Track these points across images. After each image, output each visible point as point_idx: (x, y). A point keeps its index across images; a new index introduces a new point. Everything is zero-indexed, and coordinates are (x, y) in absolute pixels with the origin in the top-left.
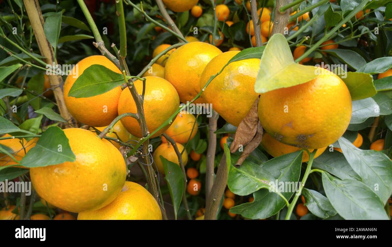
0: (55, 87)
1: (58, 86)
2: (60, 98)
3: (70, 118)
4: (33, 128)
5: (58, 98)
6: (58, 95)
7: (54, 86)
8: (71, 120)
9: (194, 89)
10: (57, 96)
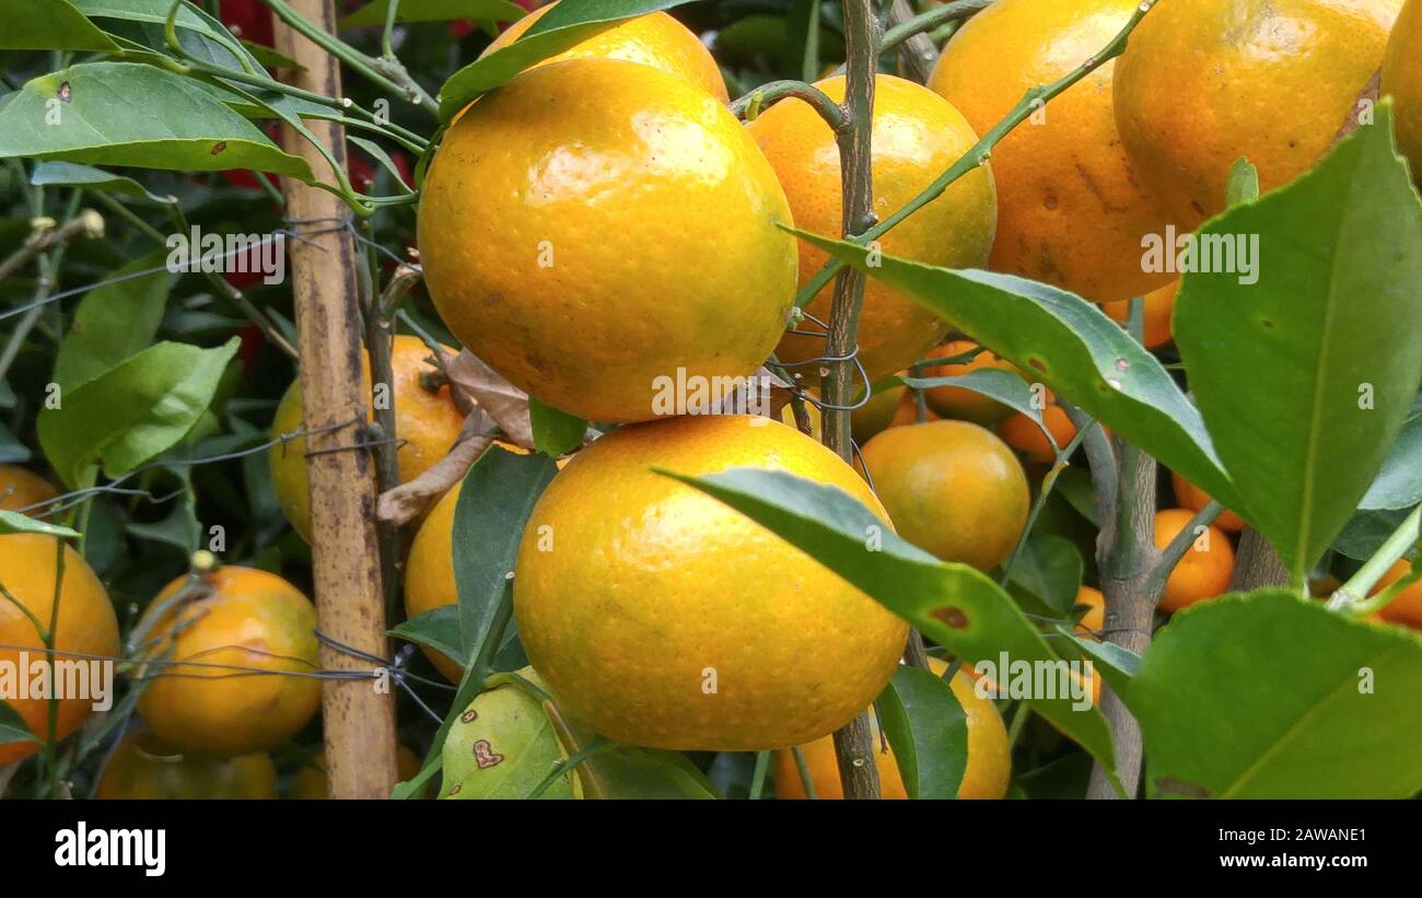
0: (313, 229)
1: (330, 225)
2: (323, 290)
3: (351, 416)
4: (182, 397)
5: (315, 294)
6: (318, 278)
7: (307, 224)
8: (356, 426)
9: (1074, 156)
10: (313, 283)
